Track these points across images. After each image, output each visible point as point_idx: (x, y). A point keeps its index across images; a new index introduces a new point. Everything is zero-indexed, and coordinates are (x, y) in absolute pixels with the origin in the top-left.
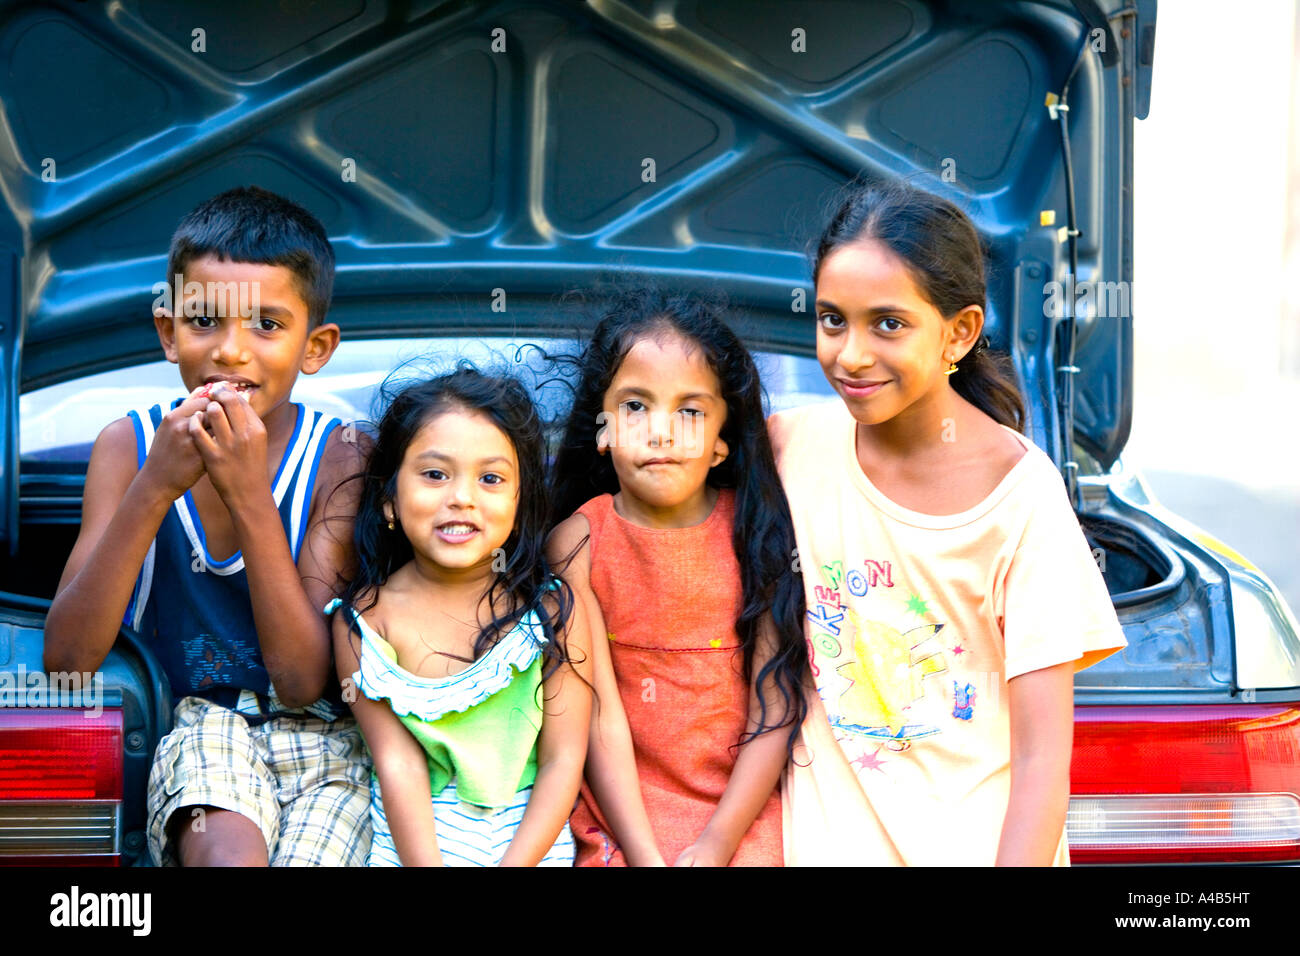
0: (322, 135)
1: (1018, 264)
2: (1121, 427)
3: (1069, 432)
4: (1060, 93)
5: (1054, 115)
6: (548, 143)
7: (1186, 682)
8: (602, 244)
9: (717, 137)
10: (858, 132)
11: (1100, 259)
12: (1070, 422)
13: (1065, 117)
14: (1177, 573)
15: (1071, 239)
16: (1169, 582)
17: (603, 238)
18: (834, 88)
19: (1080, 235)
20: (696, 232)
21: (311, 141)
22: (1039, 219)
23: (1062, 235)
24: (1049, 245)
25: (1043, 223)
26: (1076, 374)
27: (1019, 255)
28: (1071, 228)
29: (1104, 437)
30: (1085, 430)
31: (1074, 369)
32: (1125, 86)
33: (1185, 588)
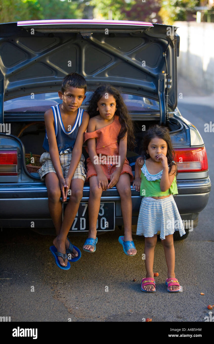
0: (50, 61)
1: (159, 79)
2: (176, 104)
3: (167, 105)
4: (165, 53)
5: (164, 56)
6: (85, 61)
7: (183, 145)
8: (94, 77)
9: (111, 60)
10: (134, 59)
11: (172, 78)
12: (167, 104)
13: (166, 56)
14: (182, 127)
15: (167, 75)
16: (181, 129)
17: (94, 76)
18: (130, 52)
19: (168, 74)
20: (108, 75)
21: (48, 62)
22: (162, 72)
23: (165, 75)
24: (164, 76)
25: (163, 73)
26: (168, 96)
27: (159, 78)
28: (167, 74)
29: (173, 106)
30: (170, 105)
31: (168, 95)
32: (175, 51)
33: (183, 130)
